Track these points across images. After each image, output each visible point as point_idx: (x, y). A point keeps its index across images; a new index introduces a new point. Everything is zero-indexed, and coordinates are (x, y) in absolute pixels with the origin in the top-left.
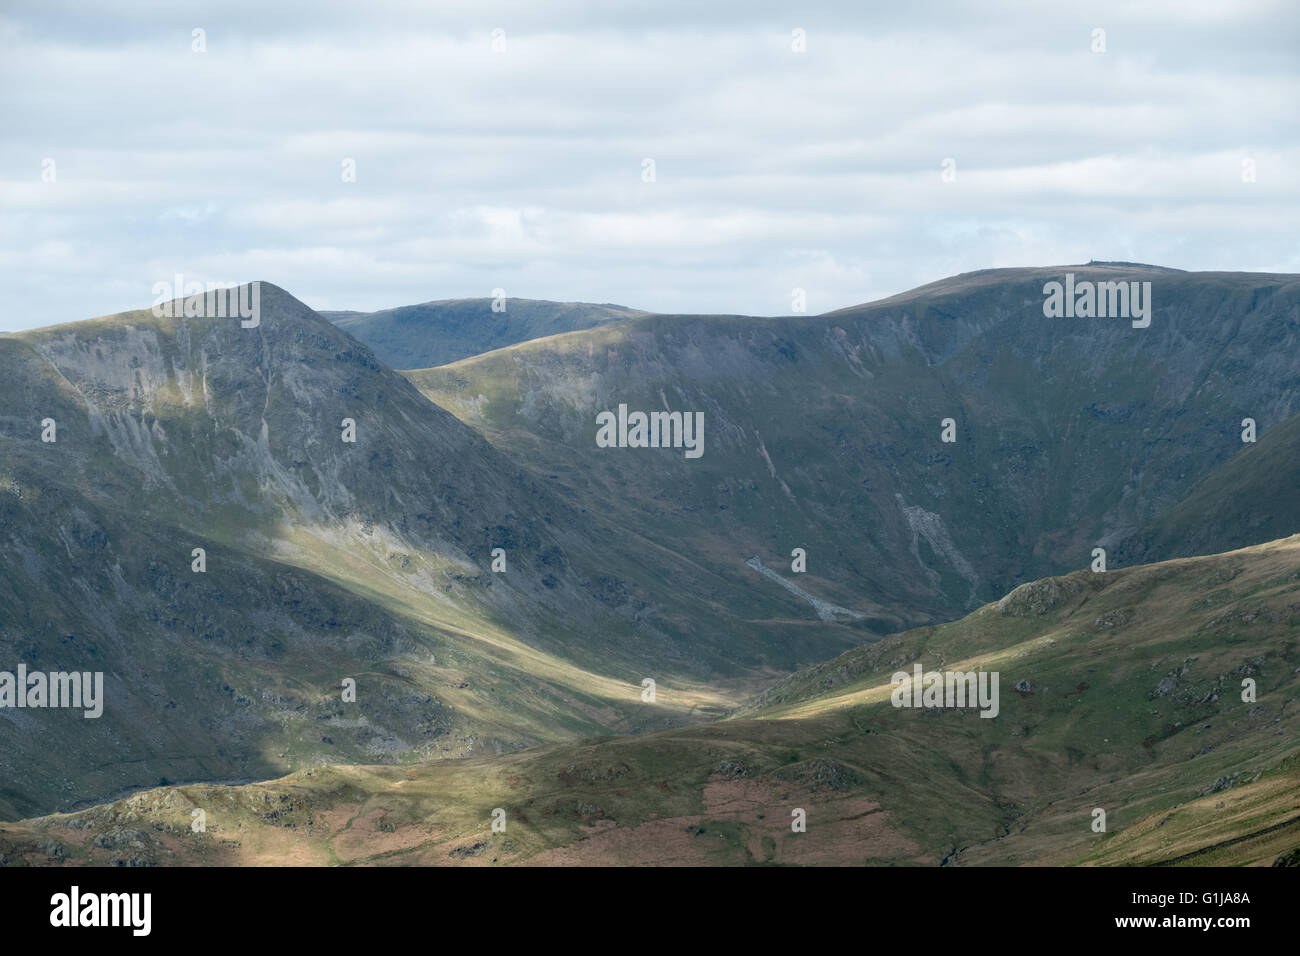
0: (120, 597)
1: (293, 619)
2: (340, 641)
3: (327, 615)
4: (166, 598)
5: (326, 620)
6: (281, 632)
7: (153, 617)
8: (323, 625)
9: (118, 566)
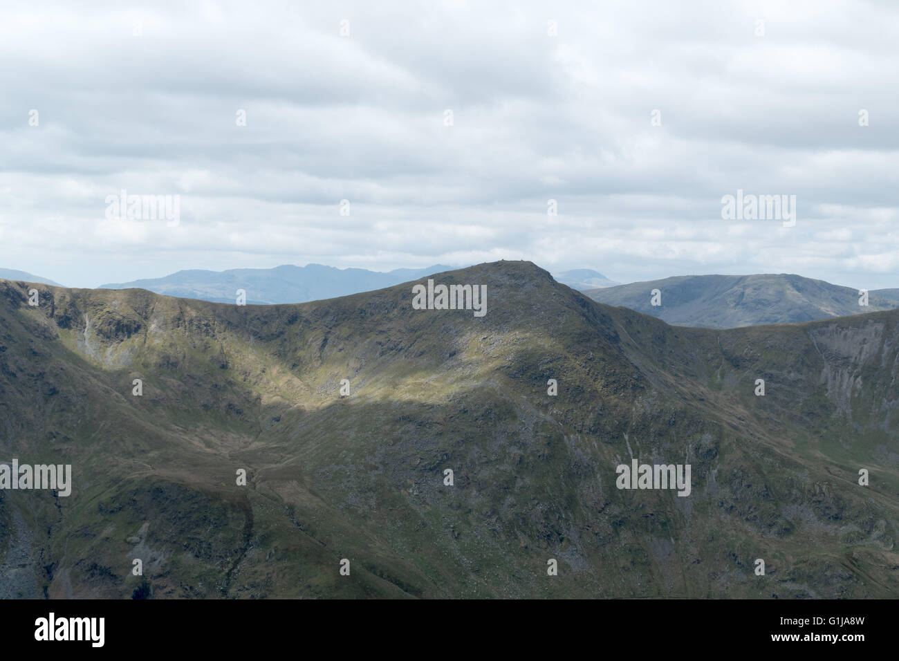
0: (706, 490)
1: (814, 511)
2: (836, 529)
3: (835, 511)
4: (734, 492)
5: (832, 514)
6: (801, 520)
7: (720, 504)
8: (830, 518)
9: (716, 471)
